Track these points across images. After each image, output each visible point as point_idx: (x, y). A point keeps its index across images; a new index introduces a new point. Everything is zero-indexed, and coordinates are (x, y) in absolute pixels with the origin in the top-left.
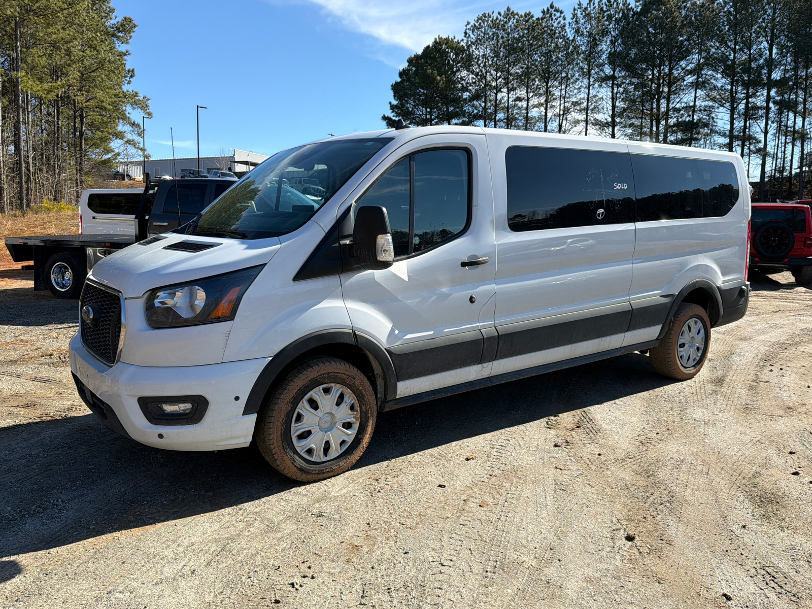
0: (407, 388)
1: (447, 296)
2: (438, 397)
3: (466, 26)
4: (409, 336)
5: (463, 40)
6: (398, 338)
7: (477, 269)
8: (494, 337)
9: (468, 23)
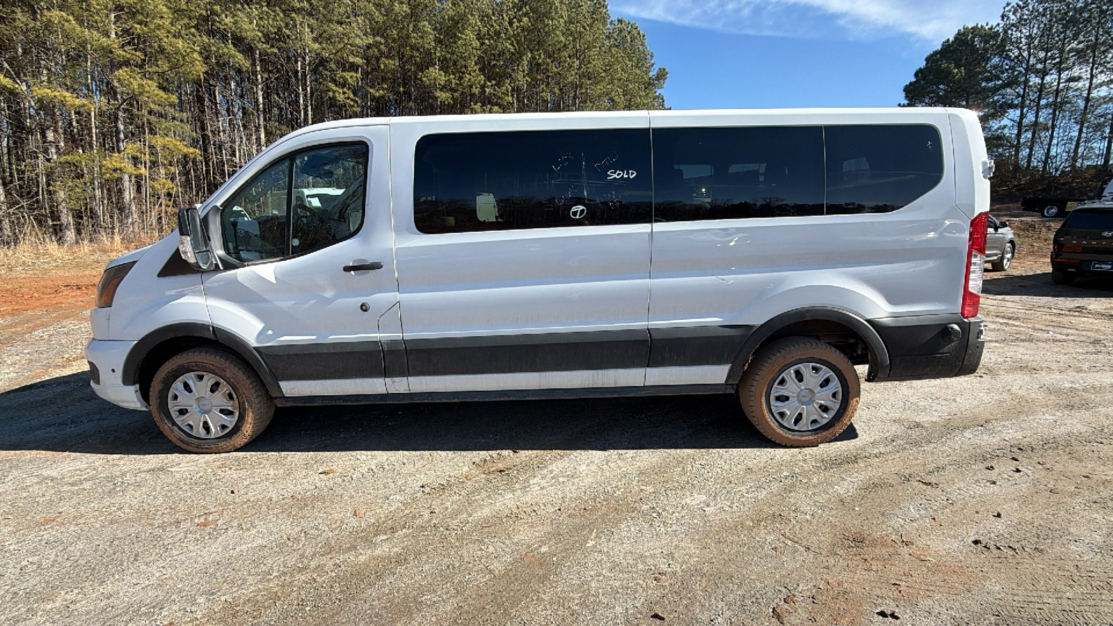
0: (292, 388)
1: (329, 301)
2: (334, 403)
3: (1004, 8)
4: (285, 338)
5: (998, 25)
6: (270, 338)
7: (368, 274)
8: (400, 350)
9: (1008, 4)
